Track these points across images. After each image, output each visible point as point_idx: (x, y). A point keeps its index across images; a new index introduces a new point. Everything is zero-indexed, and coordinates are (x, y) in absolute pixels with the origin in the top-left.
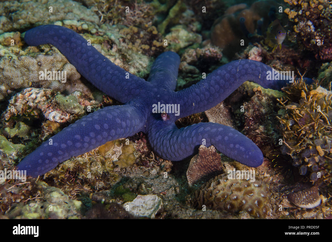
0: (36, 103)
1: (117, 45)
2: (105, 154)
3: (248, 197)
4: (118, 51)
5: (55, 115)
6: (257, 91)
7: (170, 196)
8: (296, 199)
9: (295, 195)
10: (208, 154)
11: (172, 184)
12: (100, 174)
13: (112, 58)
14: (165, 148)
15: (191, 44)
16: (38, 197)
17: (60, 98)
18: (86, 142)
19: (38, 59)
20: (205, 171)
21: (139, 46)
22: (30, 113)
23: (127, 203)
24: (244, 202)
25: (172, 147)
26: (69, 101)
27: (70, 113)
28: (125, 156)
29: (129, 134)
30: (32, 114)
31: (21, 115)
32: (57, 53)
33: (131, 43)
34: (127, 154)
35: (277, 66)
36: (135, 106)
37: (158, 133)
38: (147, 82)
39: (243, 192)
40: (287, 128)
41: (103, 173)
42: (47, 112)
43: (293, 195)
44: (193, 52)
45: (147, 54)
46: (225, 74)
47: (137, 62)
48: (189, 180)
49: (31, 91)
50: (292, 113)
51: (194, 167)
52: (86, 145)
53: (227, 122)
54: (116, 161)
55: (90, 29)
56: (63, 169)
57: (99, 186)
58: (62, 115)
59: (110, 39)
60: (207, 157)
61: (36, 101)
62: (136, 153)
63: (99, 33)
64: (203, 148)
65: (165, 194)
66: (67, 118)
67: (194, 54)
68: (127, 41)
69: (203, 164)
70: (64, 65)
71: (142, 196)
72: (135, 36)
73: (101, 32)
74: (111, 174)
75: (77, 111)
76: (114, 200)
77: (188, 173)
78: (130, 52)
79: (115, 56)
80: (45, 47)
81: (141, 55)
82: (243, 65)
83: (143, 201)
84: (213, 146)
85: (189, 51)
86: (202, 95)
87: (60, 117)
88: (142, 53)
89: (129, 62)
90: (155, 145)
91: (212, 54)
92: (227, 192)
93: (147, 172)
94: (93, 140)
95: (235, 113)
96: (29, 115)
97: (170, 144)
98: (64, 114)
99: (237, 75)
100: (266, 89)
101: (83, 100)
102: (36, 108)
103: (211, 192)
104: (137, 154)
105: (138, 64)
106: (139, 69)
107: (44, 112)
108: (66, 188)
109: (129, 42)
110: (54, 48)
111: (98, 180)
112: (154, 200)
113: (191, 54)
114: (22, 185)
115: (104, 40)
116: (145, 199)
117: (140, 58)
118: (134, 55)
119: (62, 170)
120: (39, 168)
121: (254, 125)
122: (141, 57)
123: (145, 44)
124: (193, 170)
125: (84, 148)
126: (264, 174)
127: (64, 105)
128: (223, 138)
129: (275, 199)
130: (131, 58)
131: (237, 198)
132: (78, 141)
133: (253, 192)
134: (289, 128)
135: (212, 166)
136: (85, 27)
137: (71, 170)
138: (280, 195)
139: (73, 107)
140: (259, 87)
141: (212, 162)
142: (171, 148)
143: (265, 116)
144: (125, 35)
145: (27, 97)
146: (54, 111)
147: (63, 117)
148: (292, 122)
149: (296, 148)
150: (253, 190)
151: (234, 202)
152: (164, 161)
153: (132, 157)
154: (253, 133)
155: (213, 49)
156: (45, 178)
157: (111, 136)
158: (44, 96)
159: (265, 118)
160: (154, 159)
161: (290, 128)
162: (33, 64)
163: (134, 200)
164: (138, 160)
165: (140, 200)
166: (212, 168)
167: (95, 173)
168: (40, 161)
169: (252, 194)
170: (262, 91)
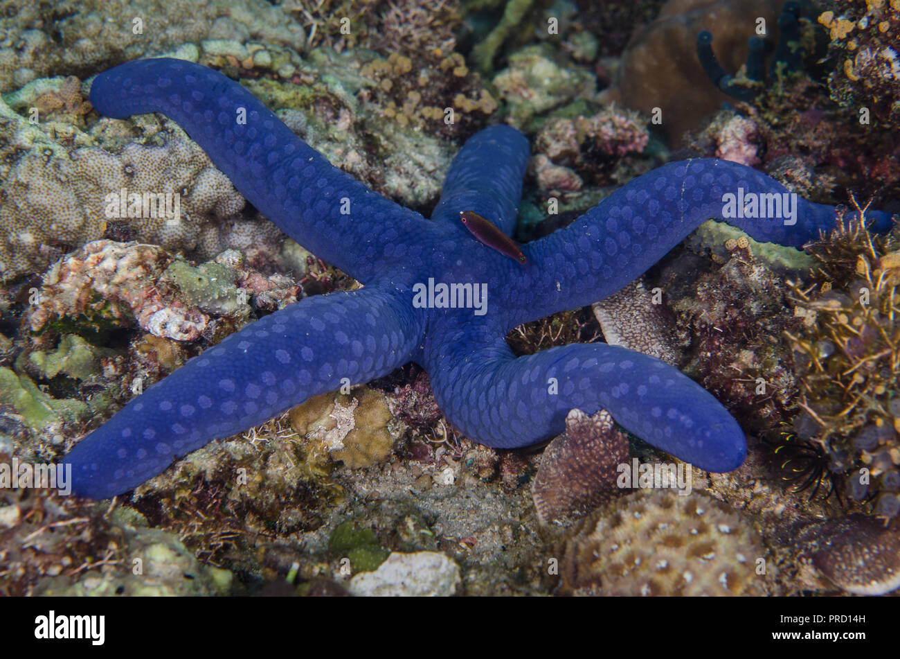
0: (117, 285)
1: (350, 111)
2: (306, 428)
3: (699, 563)
4: (353, 128)
5: (167, 320)
6: (738, 248)
7: (486, 551)
8: (837, 566)
9: (835, 557)
10: (591, 435)
11: (493, 514)
12: (291, 488)
13: (336, 147)
14: (475, 411)
15: (564, 101)
16: (111, 559)
17: (180, 271)
18: (251, 399)
19: (125, 158)
20: (584, 481)
21: (415, 110)
22: (100, 311)
23: (362, 574)
24: (688, 576)
25: (494, 409)
26: (205, 280)
27: (209, 314)
28: (363, 433)
29: (373, 373)
30: (105, 314)
31: (74, 318)
32: (180, 140)
33: (392, 104)
34: (369, 429)
35: (795, 173)
36: (392, 293)
37: (457, 369)
38: (429, 222)
39: (685, 549)
40: (814, 366)
41: (300, 483)
42: (146, 312)
43: (828, 556)
44: (566, 129)
45: (438, 133)
46: (647, 202)
47: (409, 157)
48: (538, 507)
49: (101, 250)
50: (829, 321)
51: (553, 471)
52: (251, 407)
53: (653, 336)
54: (337, 451)
55: (276, 66)
56: (185, 473)
57: (287, 520)
58: (187, 318)
59: (332, 95)
60: (589, 442)
61: (117, 280)
62: (395, 424)
63: (303, 77)
64: (577, 419)
65: (473, 545)
66: (202, 326)
67: (570, 133)
68: (381, 96)
69: (578, 463)
70: (197, 174)
71: (403, 555)
72: (403, 81)
73: (307, 74)
74: (322, 487)
75: (228, 307)
76: (325, 566)
77: (537, 488)
78: (390, 129)
79: (344, 142)
80: (147, 122)
81: (421, 135)
82: (698, 177)
83: (404, 570)
84: (606, 413)
85: (554, 123)
86: (581, 260)
87: (180, 326)
88: (424, 130)
89: (387, 156)
90: (447, 401)
91: (618, 135)
92: (641, 548)
93: (427, 479)
94: (270, 393)
95: (675, 309)
96: (97, 318)
97: (487, 403)
98: (191, 315)
99: (682, 205)
100: (762, 245)
101: (247, 274)
102: (115, 299)
103: (597, 547)
104: (397, 430)
105: (411, 162)
106: (413, 179)
107: (138, 310)
108: (193, 527)
109: (387, 100)
110: (171, 125)
111: (284, 504)
112: (436, 567)
113: (560, 132)
114: (66, 527)
115: (315, 97)
116: (411, 565)
117: (417, 146)
118: (400, 136)
119: (183, 477)
120: (118, 474)
121: (726, 347)
122: (420, 144)
123: (433, 105)
124: (550, 479)
125: (246, 415)
126: (754, 485)
127: (191, 292)
128: (633, 389)
129: (778, 566)
130: (391, 147)
131: (668, 565)
132: (228, 396)
133: (713, 548)
134: (819, 365)
135: (602, 468)
136: (264, 59)
137: (209, 478)
138: (793, 554)
139: (217, 297)
140: (744, 239)
141: (602, 457)
142: (490, 412)
143: (758, 322)
144: (378, 80)
145: (91, 267)
146: (165, 307)
147: (189, 324)
148: (827, 349)
149: (836, 423)
150: (714, 542)
151: (659, 578)
152: (473, 448)
153: (381, 437)
154: (723, 370)
155: (623, 119)
156: (135, 498)
157: (323, 382)
158: (138, 264)
159: (756, 326)
160: (445, 439)
161: (823, 365)
162: (111, 172)
163: (381, 567)
164: (401, 443)
165: (397, 566)
166: (604, 473)
167: (276, 486)
168: (122, 453)
169: (711, 555)
170: (750, 248)
